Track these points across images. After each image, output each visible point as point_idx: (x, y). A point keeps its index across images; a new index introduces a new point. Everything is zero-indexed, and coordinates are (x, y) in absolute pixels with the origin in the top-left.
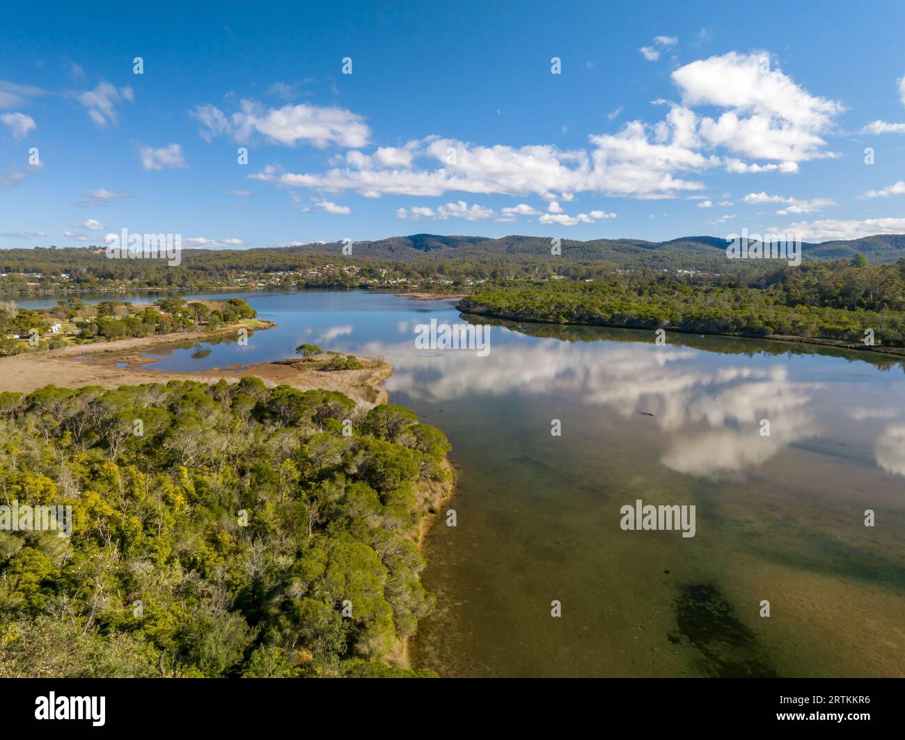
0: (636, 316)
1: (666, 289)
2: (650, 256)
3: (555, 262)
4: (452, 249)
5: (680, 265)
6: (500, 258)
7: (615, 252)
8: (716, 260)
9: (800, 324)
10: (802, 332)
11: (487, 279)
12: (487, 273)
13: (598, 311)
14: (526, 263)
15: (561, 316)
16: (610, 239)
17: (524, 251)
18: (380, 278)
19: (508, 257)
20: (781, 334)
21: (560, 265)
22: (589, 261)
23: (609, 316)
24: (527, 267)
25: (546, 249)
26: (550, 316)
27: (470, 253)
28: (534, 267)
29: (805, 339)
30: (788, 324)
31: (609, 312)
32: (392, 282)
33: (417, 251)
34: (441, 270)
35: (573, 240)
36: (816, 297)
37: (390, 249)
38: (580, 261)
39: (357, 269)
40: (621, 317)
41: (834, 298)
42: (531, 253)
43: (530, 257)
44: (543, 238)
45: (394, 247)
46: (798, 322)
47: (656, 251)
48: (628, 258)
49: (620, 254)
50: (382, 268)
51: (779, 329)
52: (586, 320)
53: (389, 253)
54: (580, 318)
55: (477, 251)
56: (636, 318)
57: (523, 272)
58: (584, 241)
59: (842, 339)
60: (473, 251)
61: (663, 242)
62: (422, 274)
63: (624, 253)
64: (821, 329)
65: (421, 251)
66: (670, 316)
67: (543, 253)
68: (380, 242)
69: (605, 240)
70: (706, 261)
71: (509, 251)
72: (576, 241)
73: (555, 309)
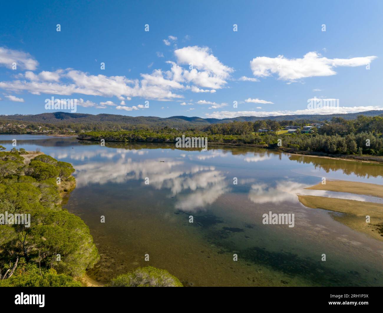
0: (156, 137)
1: (168, 131)
2: (161, 123)
3: (122, 124)
4: (75, 119)
5: (173, 126)
6: (98, 123)
7: (147, 121)
8: (186, 124)
9: (217, 138)
10: (217, 141)
11: (92, 130)
12: (91, 128)
13: (141, 136)
14: (109, 125)
15: (125, 139)
16: (145, 116)
17: (108, 120)
18: (38, 130)
19: (101, 122)
20: (210, 142)
21: (124, 126)
22: (136, 124)
23: (145, 138)
24: (110, 126)
25: (118, 120)
26: (121, 139)
27: (83, 121)
28: (113, 126)
29: (218, 143)
30: (213, 139)
31: (145, 136)
32: (44, 131)
33: (57, 119)
34: (69, 127)
35: (130, 116)
36: (222, 132)
37: (43, 118)
38: (132, 124)
39: (25, 126)
40: (150, 138)
41: (228, 132)
42: (112, 121)
43: (111, 123)
44: (117, 115)
45: (45, 117)
46: (216, 138)
47: (163, 121)
48: (153, 123)
49: (149, 122)
50: (39, 126)
51: (210, 140)
52: (136, 140)
53: (43, 120)
54: (133, 139)
55: (86, 120)
56: (157, 138)
57: (108, 128)
58: (134, 116)
59: (231, 143)
60: (84, 120)
61: (166, 118)
62: (60, 128)
63: (151, 121)
64: (224, 140)
65: (59, 120)
66: (170, 137)
67: (117, 121)
68: (38, 115)
69: (143, 117)
70: (182, 125)
71: (101, 120)
72: (131, 117)
73: (123, 136)
